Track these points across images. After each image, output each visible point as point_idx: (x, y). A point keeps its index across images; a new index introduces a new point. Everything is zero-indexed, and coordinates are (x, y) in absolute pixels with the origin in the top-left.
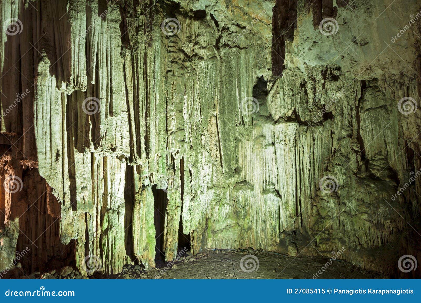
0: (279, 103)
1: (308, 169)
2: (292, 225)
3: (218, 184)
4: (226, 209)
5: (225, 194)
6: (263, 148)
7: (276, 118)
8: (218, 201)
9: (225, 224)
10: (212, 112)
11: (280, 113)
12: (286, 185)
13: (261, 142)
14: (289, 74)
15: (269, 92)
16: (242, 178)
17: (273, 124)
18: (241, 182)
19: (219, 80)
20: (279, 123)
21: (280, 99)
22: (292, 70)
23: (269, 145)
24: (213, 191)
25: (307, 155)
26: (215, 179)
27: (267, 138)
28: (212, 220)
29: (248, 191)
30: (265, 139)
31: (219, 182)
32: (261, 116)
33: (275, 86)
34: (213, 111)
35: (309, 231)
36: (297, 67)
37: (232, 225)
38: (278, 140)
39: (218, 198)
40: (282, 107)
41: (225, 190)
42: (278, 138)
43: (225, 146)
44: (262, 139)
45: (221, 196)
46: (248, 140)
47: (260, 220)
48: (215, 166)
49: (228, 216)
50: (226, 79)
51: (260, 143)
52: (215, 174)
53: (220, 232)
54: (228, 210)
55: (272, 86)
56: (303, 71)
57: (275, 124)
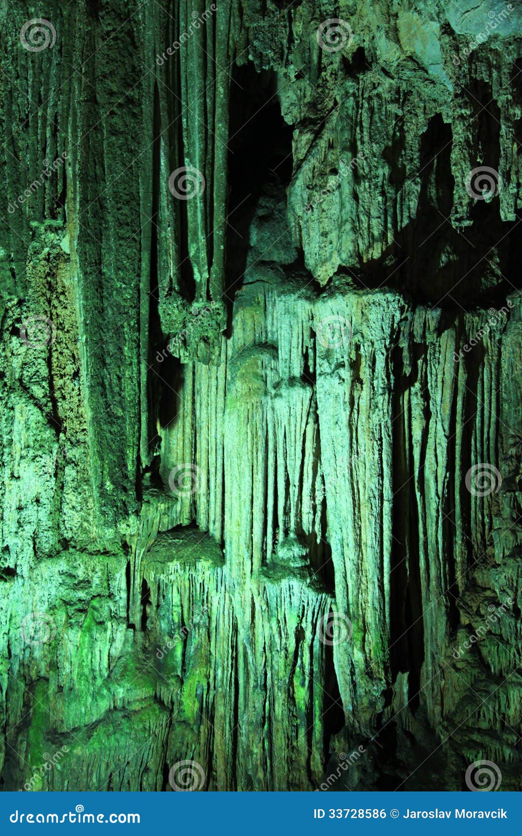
0: (335, 210)
1: (440, 480)
2: (372, 704)
3: (82, 537)
4: (112, 640)
5: (109, 578)
6: (266, 393)
7: (324, 274)
8: (79, 606)
9: (104, 705)
10: (52, 236)
11: (340, 255)
12: (352, 543)
13: (259, 371)
14: (380, 89)
15: (299, 167)
16: (181, 513)
17: (308, 298)
18: (178, 530)
19: (78, 96)
20: (332, 295)
21: (341, 194)
22: (392, 70)
23: (292, 381)
24: (62, 565)
25: (439, 427)
26: (72, 519)
27: (283, 354)
28: (52, 688)
29: (204, 564)
30: (276, 357)
31: (85, 531)
32: (263, 263)
33: (323, 143)
34: (55, 230)
35: (439, 729)
36: (411, 58)
37: (136, 706)
38: (326, 364)
39: (81, 594)
40: (348, 226)
41: (111, 562)
42: (328, 355)
43: (103, 385)
44: (265, 357)
45: (94, 590)
46: (207, 361)
47: (252, 683)
48: (69, 462)
49: (118, 670)
50: (112, 93)
51: (256, 375)
52: (71, 497)
53: (80, 735)
54: (118, 644)
55: (312, 145)
56: (436, 71)
57: (318, 296)
